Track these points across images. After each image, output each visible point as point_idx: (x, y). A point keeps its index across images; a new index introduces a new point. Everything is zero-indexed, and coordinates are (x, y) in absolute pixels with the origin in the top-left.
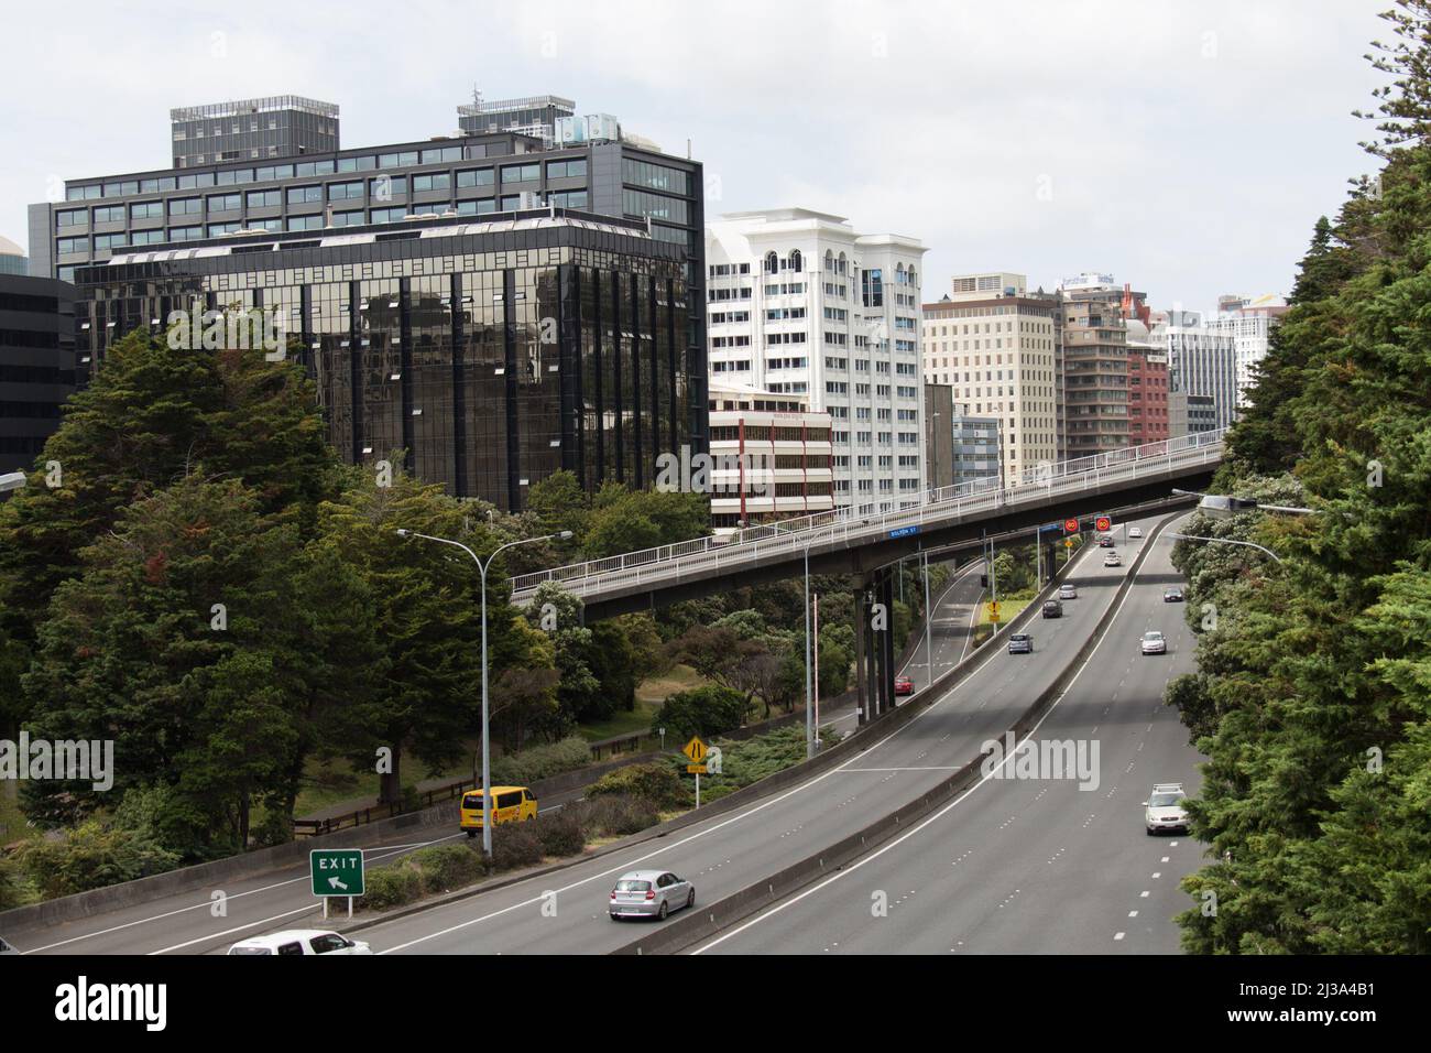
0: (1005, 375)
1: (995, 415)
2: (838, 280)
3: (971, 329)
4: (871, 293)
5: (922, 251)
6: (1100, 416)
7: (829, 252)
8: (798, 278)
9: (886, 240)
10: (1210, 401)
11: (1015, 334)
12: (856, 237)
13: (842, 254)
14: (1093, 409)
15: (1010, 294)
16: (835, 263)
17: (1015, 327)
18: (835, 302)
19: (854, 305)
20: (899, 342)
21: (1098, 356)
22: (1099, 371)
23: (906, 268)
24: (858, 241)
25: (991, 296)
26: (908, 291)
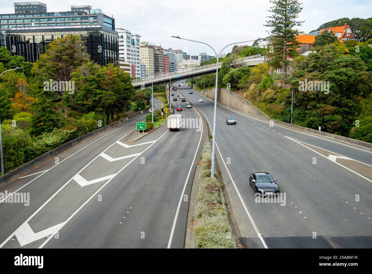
0: (146, 58)
1: (145, 64)
2: (129, 41)
3: (144, 50)
4: (132, 43)
5: (140, 37)
6: (160, 65)
7: (127, 36)
8: (122, 40)
9: (135, 34)
10: (174, 63)
11: (148, 52)
12: (131, 34)
13: (129, 36)
14: (158, 64)
15: (147, 45)
16: (128, 38)
17: (148, 50)
18: (128, 44)
19: (130, 44)
20: (137, 51)
21: (159, 55)
22: (159, 58)
23: (138, 39)
25: (144, 45)
26: (138, 43)
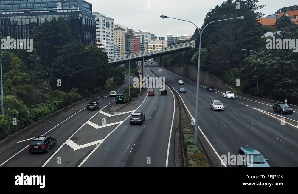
1: (117, 44)
2: (104, 23)
4: (107, 26)
5: (114, 20)
6: (131, 45)
7: (103, 19)
8: (99, 23)
9: (110, 18)
10: (143, 44)
15: (119, 27)
16: (104, 21)
17: (120, 32)
19: (105, 27)
20: (111, 33)
21: (130, 37)
22: (130, 39)
23: (112, 22)
24: (106, 18)
25: (117, 28)
26: (112, 26)
